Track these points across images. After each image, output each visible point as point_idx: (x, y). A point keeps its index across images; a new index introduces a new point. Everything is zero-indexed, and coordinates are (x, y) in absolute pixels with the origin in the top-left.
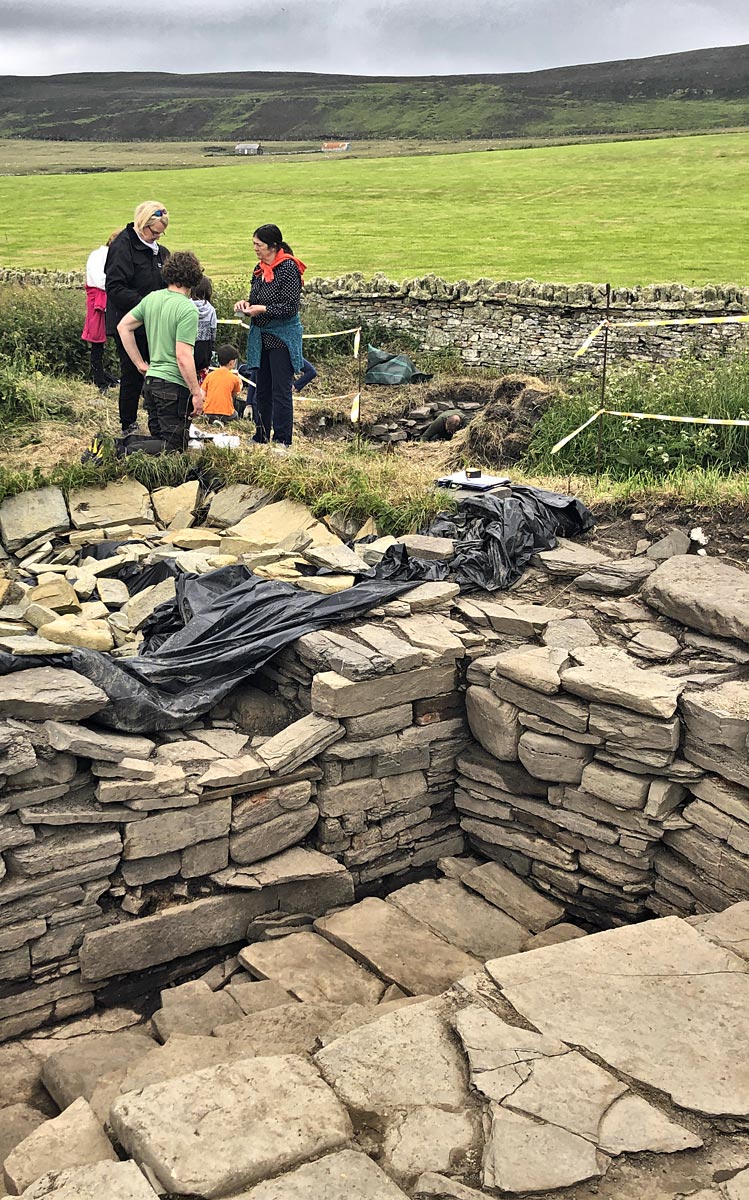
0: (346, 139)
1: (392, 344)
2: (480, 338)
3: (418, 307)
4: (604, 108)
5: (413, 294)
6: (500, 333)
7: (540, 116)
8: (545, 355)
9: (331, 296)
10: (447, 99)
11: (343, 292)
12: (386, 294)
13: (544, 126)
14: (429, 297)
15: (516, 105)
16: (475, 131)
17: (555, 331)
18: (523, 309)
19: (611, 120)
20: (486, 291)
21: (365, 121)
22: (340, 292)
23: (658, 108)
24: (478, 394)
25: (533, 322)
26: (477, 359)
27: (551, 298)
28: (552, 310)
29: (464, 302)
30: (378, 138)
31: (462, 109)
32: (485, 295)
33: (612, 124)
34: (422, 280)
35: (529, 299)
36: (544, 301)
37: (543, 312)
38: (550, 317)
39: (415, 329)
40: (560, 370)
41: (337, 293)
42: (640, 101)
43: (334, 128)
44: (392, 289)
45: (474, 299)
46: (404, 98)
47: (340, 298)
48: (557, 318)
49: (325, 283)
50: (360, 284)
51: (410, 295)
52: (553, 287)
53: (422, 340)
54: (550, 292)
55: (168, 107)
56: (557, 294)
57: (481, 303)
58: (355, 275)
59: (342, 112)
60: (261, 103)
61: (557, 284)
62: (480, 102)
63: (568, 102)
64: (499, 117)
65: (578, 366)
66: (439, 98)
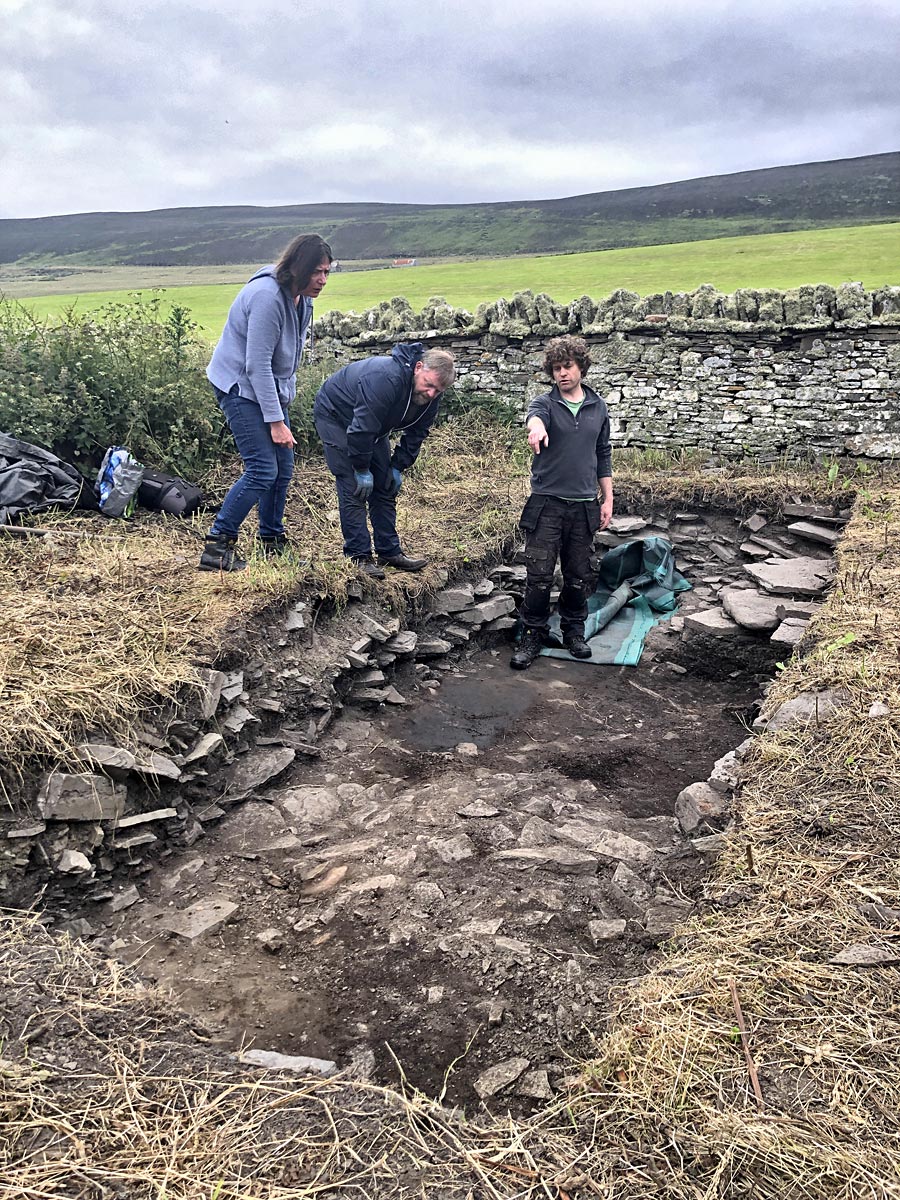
0: (413, 257)
1: (466, 417)
2: (622, 397)
3: (508, 350)
4: (629, 226)
5: (497, 327)
6: (660, 385)
7: (576, 234)
8: (749, 421)
9: (357, 340)
10: (496, 221)
11: (376, 333)
12: (450, 331)
13: (580, 241)
14: (526, 330)
15: (555, 225)
16: (522, 247)
17: (765, 376)
18: (700, 340)
19: (633, 235)
20: (628, 313)
21: (429, 242)
22: (372, 333)
23: (671, 225)
24: (639, 500)
25: (721, 362)
26: (621, 435)
27: (754, 316)
28: (755, 338)
29: (589, 336)
30: (440, 255)
31: (509, 229)
32: (628, 320)
33: (635, 238)
34: (510, 300)
35: (711, 320)
36: (741, 323)
37: (739, 342)
38: (752, 351)
39: (505, 388)
40: (782, 447)
41: (366, 335)
42: (655, 219)
43: (402, 247)
44: (460, 321)
45: (608, 328)
46: (460, 221)
47: (372, 343)
48: (766, 352)
49: (347, 320)
50: (404, 318)
51: (491, 329)
52: (755, 296)
53: (519, 406)
54: (751, 305)
55: (255, 235)
56: (765, 307)
57: (621, 335)
58: (394, 302)
59: (408, 234)
60: (336, 229)
61: (762, 290)
62: (525, 223)
63: (598, 221)
64: (540, 235)
65: (817, 439)
66: (489, 221)
